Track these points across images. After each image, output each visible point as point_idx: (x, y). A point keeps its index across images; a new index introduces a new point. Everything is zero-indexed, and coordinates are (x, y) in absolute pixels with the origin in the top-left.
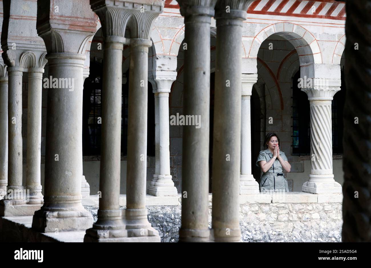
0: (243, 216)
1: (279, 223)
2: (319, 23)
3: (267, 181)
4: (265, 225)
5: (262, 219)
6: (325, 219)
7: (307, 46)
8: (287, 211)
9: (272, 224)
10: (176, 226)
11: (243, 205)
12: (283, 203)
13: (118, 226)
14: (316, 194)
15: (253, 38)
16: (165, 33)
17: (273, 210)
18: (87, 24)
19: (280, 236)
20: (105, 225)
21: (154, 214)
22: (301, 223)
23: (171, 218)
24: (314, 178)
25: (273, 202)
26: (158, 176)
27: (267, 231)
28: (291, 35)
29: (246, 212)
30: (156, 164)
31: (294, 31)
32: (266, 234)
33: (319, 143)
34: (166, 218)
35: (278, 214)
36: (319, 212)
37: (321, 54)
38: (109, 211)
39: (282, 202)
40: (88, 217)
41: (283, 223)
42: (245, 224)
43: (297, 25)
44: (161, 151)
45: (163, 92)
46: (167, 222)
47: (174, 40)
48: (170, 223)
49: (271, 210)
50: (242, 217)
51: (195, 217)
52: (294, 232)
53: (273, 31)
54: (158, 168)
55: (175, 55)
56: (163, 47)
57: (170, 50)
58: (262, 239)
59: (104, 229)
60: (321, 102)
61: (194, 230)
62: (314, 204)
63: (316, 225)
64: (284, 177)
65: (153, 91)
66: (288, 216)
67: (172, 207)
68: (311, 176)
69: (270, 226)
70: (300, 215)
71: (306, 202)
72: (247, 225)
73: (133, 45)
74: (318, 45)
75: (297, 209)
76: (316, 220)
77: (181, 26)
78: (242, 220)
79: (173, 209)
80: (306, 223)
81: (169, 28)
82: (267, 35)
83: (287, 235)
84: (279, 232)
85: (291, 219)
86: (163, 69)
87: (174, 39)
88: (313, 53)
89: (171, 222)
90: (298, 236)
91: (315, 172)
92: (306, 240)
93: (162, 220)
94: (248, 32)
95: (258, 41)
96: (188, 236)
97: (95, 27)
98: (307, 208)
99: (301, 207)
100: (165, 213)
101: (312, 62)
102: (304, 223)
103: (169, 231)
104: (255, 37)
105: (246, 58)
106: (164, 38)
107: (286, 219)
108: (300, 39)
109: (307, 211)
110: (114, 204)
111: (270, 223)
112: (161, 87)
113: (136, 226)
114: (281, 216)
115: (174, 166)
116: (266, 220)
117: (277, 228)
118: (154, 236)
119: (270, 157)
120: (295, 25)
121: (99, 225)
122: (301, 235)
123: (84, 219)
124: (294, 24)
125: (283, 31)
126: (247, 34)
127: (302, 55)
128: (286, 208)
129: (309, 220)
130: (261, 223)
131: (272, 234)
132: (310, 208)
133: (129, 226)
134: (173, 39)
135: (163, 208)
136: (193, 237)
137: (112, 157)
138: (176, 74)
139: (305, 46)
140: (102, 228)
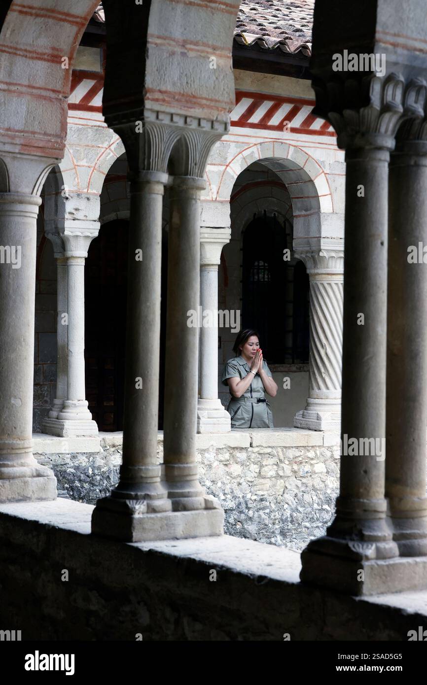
0: (205, 469)
1: (262, 481)
2: (329, 144)
3: (240, 411)
4: (240, 484)
5: (235, 474)
6: (334, 472)
7: (309, 183)
8: (274, 460)
9: (252, 482)
10: (95, 487)
11: (204, 450)
12: (269, 447)
13: (158, 493)
14: (320, 431)
15: (224, 167)
16: (81, 154)
17: (254, 459)
18: (50, 144)
19: (263, 502)
20: (138, 491)
21: (60, 468)
22: (298, 481)
23: (87, 474)
24: (316, 404)
25: (254, 445)
26: (64, 402)
27: (243, 495)
28: (283, 163)
29: (209, 463)
30: (58, 380)
31: (289, 158)
32: (241, 500)
33: (325, 345)
34: (79, 474)
35: (261, 466)
36: (324, 462)
37: (332, 197)
38: (144, 467)
39: (266, 446)
40: (48, 477)
41: (269, 480)
42: (208, 483)
43: (295, 146)
44: (70, 358)
45: (76, 257)
46: (80, 481)
47: (94, 167)
48: (86, 483)
49: (249, 459)
50: (204, 471)
51: (369, 479)
52: (285, 495)
53: (257, 157)
54: (61, 388)
55: (97, 193)
56: (76, 179)
57: (89, 184)
58: (234, 508)
59: (136, 498)
60: (330, 276)
61: (368, 500)
62: (317, 448)
63: (321, 483)
64: (267, 404)
65: (55, 254)
66: (276, 469)
67: (90, 455)
68: (311, 400)
69: (248, 485)
70: (296, 467)
71: (304, 445)
72: (211, 485)
73: (179, 186)
74: (328, 182)
75: (291, 457)
76: (320, 475)
77: (107, 143)
78: (204, 476)
79: (91, 459)
80: (304, 480)
81: (88, 146)
82: (246, 162)
83: (275, 501)
84: (262, 495)
85: (281, 473)
86: (77, 218)
87: (95, 165)
88: (319, 195)
89: (88, 482)
90: (292, 502)
91: (317, 395)
92: (304, 509)
93: (72, 478)
94: (216, 156)
95: (232, 173)
96: (358, 511)
97: (63, 150)
98: (306, 454)
99: (298, 454)
100: (77, 465)
101: (316, 210)
102: (301, 480)
103: (84, 496)
104: (227, 166)
105: (212, 200)
106: (79, 164)
107: (272, 473)
108: (299, 170)
109: (307, 461)
110: (151, 456)
111: (248, 481)
112: (73, 248)
113: (185, 492)
114: (266, 469)
115: (45, 383)
116: (242, 475)
117: (258, 489)
118: (215, 508)
119: (246, 371)
120: (291, 147)
121: (129, 493)
122: (296, 500)
123: (41, 481)
124: (290, 145)
125: (272, 156)
126: (215, 159)
127: (298, 198)
128: (274, 456)
129: (310, 474)
130: (234, 480)
131: (251, 500)
132: (311, 454)
133: (173, 492)
134: (93, 165)
135: (74, 457)
136: (365, 511)
137: (149, 377)
138: (98, 225)
139: (305, 182)
140: (134, 496)
